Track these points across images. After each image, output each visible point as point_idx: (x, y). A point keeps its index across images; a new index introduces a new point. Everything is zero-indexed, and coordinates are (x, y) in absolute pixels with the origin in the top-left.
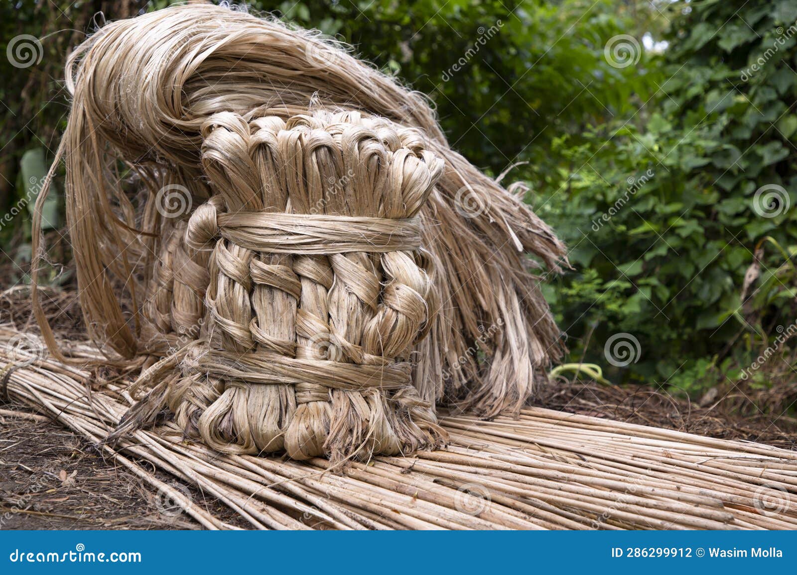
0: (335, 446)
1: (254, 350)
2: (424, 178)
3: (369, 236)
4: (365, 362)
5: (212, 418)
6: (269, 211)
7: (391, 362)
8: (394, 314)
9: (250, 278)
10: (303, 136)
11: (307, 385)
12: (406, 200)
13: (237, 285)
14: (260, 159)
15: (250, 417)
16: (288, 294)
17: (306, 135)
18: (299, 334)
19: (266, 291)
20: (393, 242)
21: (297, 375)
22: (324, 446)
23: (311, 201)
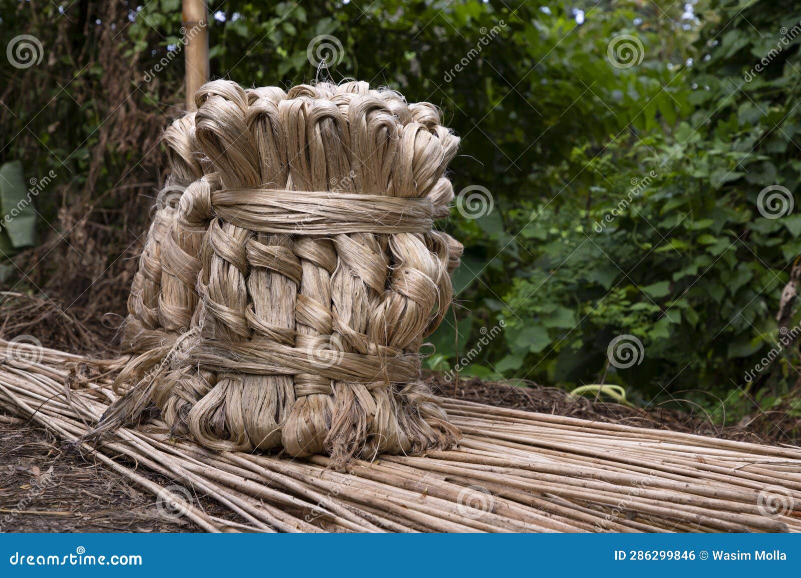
0: (337, 442)
1: (250, 339)
2: (436, 154)
3: (377, 216)
4: (371, 352)
5: (203, 412)
6: (268, 187)
7: (399, 354)
8: (403, 300)
9: (247, 260)
10: (306, 106)
11: (307, 376)
12: (417, 177)
13: (232, 268)
14: (259, 129)
15: (245, 411)
16: (287, 278)
17: (309, 105)
18: (299, 321)
19: (264, 274)
20: (403, 223)
21: (295, 365)
22: (326, 441)
23: (313, 177)
